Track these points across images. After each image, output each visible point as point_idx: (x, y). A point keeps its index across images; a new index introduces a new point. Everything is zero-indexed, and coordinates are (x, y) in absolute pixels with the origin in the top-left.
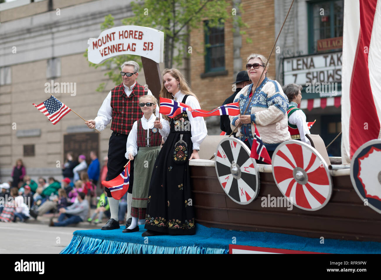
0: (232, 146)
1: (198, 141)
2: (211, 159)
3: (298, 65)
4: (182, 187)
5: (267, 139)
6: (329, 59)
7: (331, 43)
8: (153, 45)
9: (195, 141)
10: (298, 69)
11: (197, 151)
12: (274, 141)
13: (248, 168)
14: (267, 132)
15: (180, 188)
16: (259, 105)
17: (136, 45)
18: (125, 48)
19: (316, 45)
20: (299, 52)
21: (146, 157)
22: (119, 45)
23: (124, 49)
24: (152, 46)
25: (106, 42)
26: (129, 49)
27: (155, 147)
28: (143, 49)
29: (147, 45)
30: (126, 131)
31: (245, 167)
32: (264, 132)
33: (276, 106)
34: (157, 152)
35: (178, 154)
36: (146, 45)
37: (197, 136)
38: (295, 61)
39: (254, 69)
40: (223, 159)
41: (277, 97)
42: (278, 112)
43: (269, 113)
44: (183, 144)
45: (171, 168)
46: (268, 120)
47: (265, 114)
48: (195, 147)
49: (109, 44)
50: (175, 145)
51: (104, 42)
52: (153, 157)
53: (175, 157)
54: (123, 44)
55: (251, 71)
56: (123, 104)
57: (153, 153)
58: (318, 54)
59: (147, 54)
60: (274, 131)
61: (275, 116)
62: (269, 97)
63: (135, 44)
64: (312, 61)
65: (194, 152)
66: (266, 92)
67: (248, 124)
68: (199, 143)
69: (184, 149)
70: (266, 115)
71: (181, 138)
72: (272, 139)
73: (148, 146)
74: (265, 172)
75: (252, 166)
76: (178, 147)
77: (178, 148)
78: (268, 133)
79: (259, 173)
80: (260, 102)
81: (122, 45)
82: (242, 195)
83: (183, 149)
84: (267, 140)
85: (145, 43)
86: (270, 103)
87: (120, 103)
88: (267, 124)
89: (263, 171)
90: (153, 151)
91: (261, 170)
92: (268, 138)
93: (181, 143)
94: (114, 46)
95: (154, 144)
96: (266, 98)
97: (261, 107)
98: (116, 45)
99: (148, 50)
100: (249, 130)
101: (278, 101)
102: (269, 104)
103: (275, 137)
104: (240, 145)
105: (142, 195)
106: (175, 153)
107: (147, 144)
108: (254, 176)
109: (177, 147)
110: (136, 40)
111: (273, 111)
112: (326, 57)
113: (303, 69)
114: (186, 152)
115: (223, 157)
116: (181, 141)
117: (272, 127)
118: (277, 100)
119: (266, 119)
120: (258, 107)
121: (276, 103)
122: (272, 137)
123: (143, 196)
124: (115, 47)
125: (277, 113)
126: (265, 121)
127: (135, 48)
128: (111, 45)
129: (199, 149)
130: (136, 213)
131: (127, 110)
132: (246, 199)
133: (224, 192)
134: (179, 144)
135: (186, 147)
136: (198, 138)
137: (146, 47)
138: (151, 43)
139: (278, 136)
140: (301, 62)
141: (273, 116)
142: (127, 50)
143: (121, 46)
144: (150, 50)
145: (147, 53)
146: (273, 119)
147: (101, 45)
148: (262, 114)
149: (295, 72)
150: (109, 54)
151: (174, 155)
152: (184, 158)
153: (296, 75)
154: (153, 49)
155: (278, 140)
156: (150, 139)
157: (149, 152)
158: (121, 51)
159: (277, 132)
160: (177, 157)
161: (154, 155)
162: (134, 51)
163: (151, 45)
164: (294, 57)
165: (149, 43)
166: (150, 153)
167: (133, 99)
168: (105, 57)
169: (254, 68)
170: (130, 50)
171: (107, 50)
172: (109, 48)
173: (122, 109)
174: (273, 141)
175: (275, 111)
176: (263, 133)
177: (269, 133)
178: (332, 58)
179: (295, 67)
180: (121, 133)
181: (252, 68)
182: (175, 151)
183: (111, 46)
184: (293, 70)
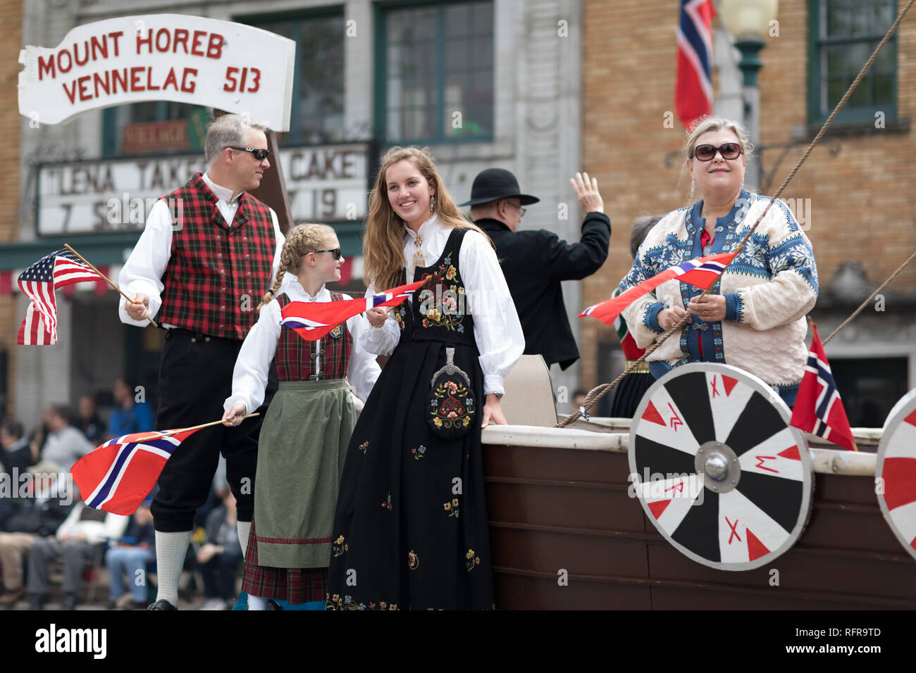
0: (715, 390)
1: (503, 366)
2: (563, 427)
3: (75, 182)
4: (454, 509)
5: (768, 370)
6: (149, 173)
7: (157, 135)
8: (262, 75)
9: (493, 368)
10: (74, 192)
11: (498, 396)
12: (783, 377)
13: (773, 458)
14: (769, 349)
15: (450, 512)
16: (745, 267)
17: (199, 73)
18: (159, 80)
19: (120, 137)
20: (78, 152)
21: (313, 410)
22: (134, 70)
23: (153, 84)
24: (256, 80)
25: (87, 59)
26: (171, 86)
27: (337, 381)
28: (223, 87)
29: (238, 76)
30: (238, 329)
31: (758, 458)
32: (759, 348)
33: (801, 272)
34: (342, 396)
35: (445, 408)
36: (233, 75)
37: (499, 351)
38: (67, 173)
39: (723, 160)
40: (668, 428)
41: (797, 247)
42: (806, 289)
43: (781, 293)
44: (456, 378)
45: (422, 449)
46: (776, 312)
47: (767, 294)
48: (493, 384)
49: (100, 66)
50: (433, 381)
51: (82, 58)
52: (332, 411)
53: (435, 416)
54: (150, 69)
55: (714, 167)
56: (219, 246)
57: (331, 400)
58: (124, 158)
59: (238, 102)
60: (784, 349)
61: (799, 302)
62: (776, 246)
63: (195, 72)
64: (109, 174)
65: (490, 400)
66: (761, 231)
67: (710, 324)
68: (504, 374)
69: (461, 393)
70: (773, 297)
71: (450, 359)
72: (778, 370)
73: (317, 379)
74: (839, 473)
75: (792, 453)
76: (443, 385)
77: (443, 389)
78: (768, 352)
79: (814, 476)
80: (748, 260)
81: (146, 72)
82: (730, 542)
83: (458, 393)
84: (766, 373)
85: (230, 70)
86: (776, 263)
87: (207, 242)
88: (772, 323)
89: (830, 471)
90: (333, 395)
91: (825, 466)
92: (769, 367)
93: (450, 373)
94: (115, 73)
95: (335, 371)
96: (765, 248)
97: (753, 275)
98: (125, 71)
99: (242, 89)
100: (716, 342)
101: (803, 259)
102: (774, 265)
103: (787, 365)
104: (751, 386)
105: (301, 529)
106: (434, 403)
107: (314, 372)
108: (799, 485)
109: (441, 386)
110: (197, 58)
111: (794, 286)
112: (143, 167)
113: (85, 192)
114: (469, 402)
115: (667, 421)
116: (450, 366)
117: (781, 336)
118: (801, 255)
119: (770, 308)
120: (744, 273)
121: (797, 265)
122: (780, 364)
123: (304, 533)
124: (122, 76)
125: (803, 294)
126: (767, 315)
127: (193, 84)
128: (107, 69)
129: (503, 392)
130: (266, 585)
131: (234, 265)
132: (748, 553)
133: (655, 532)
134: (445, 378)
135: (467, 387)
136: (502, 358)
137: (234, 81)
138: (254, 70)
139: (793, 364)
140: (81, 176)
141: (793, 301)
142: (165, 87)
143: (143, 77)
144: (250, 90)
145: (236, 100)
146: (792, 309)
147: (70, 66)
148: (759, 296)
149: (67, 200)
150: (97, 95)
151: (432, 409)
152: (464, 420)
153: (68, 207)
154: (260, 89)
155: (794, 376)
156: (321, 356)
157: (322, 398)
158: (142, 89)
159: (790, 351)
160: (440, 415)
161: (334, 406)
162: (191, 90)
163: (251, 76)
164: (64, 163)
165: (245, 70)
166: (324, 400)
167: (244, 231)
168: (80, 106)
169: (723, 157)
170: (176, 88)
171: (90, 85)
172: (97, 77)
173: (216, 260)
174: (781, 376)
175: (800, 286)
176: (756, 351)
177: (773, 354)
178: (157, 171)
179: (67, 185)
180: (221, 335)
181: (718, 156)
182: (435, 398)
183: (107, 73)
184: (63, 193)
